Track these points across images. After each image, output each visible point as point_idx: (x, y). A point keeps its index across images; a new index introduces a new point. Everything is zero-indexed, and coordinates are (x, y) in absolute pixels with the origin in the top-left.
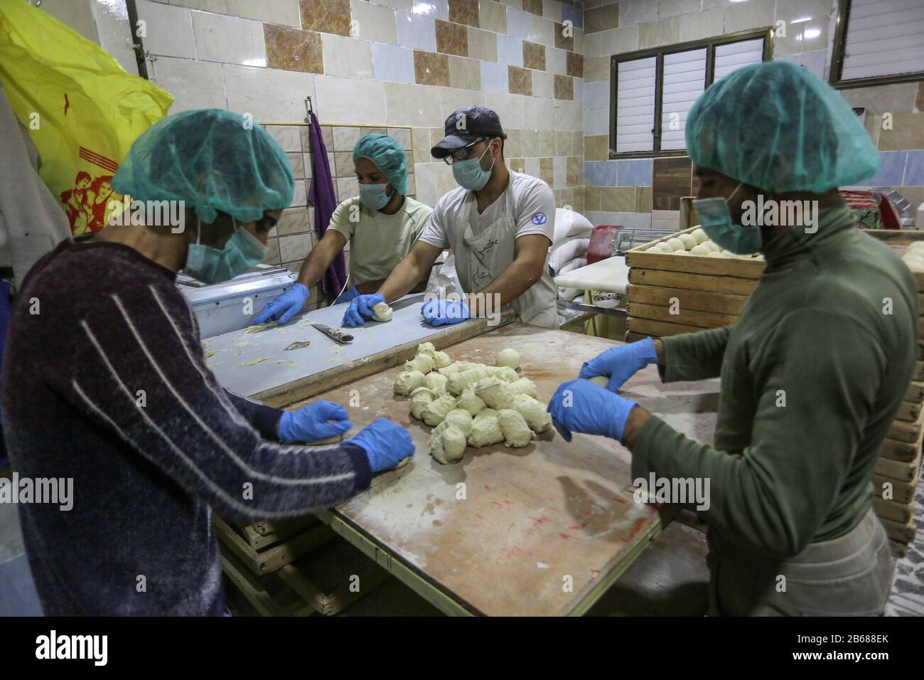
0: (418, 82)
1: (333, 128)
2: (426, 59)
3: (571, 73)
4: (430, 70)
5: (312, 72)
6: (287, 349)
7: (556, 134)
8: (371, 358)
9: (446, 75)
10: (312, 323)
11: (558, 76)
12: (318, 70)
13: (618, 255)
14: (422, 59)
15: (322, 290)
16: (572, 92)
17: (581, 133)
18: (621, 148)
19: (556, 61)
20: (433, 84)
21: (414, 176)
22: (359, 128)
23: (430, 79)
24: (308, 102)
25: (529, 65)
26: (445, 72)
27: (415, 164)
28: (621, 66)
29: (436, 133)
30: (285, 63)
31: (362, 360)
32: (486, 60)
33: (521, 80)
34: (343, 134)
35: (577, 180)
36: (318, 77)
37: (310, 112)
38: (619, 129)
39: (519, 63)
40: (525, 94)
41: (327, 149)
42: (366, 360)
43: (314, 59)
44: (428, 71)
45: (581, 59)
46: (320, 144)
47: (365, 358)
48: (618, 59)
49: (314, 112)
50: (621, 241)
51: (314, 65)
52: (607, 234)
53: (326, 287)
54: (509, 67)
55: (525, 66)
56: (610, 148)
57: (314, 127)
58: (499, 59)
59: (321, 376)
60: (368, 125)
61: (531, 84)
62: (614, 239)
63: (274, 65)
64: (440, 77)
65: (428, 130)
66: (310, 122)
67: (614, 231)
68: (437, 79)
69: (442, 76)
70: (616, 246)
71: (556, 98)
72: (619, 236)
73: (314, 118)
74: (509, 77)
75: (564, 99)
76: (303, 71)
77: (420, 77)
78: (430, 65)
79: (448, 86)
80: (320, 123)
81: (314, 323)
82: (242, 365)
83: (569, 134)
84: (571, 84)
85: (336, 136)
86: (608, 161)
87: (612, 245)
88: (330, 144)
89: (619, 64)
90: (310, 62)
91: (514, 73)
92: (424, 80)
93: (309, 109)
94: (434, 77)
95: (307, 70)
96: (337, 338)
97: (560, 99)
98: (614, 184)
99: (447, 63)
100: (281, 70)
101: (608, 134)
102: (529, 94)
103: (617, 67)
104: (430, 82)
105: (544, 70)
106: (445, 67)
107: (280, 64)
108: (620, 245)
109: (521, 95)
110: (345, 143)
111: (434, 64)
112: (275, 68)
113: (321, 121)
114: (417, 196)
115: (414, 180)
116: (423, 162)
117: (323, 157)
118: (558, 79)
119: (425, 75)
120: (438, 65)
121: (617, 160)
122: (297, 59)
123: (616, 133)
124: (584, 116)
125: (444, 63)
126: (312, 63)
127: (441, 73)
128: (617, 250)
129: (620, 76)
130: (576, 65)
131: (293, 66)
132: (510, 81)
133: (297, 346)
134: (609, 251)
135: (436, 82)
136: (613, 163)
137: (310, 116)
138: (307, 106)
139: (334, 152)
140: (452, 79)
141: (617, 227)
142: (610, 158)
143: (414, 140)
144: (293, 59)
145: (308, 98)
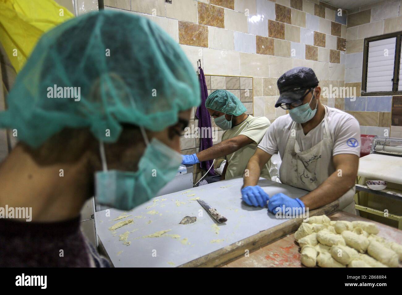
0: (257, 53)
1: (211, 76)
2: (262, 41)
3: (339, 49)
4: (264, 46)
5: (202, 47)
6: (180, 223)
7: (330, 82)
8: (243, 242)
9: (273, 49)
10: (197, 199)
11: (332, 50)
12: (205, 46)
13: (374, 153)
14: (261, 40)
15: (200, 167)
16: (339, 59)
17: (343, 81)
18: (369, 90)
19: (331, 42)
20: (266, 54)
21: (253, 104)
22: (225, 77)
23: (264, 51)
24: (199, 63)
25: (317, 44)
26: (272, 48)
27: (254, 97)
28: (370, 44)
29: (266, 81)
30: (188, 42)
31: (237, 244)
32: (294, 41)
33: (312, 52)
34: (216, 80)
35: (340, 107)
36: (205, 49)
37: (200, 68)
38: (368, 79)
39: (311, 43)
40: (314, 60)
41: (208, 88)
42: (240, 244)
43: (203, 40)
44: (263, 47)
45: (345, 41)
46: (204, 85)
47: (239, 242)
48: (368, 41)
49: (202, 68)
50: (376, 145)
51: (203, 43)
52: (366, 140)
53: (201, 165)
54: (306, 45)
55: (314, 45)
56: (362, 90)
57: (201, 75)
58: (301, 41)
59: (207, 258)
60: (230, 75)
61: (317, 55)
62: (372, 143)
63: (182, 43)
64: (269, 50)
65: (261, 78)
66: (199, 73)
67: (371, 138)
68: (268, 51)
69: (270, 50)
70: (373, 148)
71: (330, 62)
72: (374, 141)
73: (202, 71)
74: (306, 51)
75: (335, 63)
76: (197, 46)
77: (259, 50)
78: (264, 44)
79: (273, 55)
80: (205, 74)
81: (198, 198)
82: (150, 235)
83: (337, 82)
84: (339, 54)
85: (213, 81)
86: (360, 97)
87: (370, 147)
88: (209, 85)
89: (370, 43)
90: (201, 41)
91: (308, 48)
92: (261, 52)
93: (199, 66)
94: (266, 50)
95: (199, 45)
96: (215, 217)
97: (332, 63)
98: (364, 109)
99: (273, 43)
100: (186, 45)
101: (361, 81)
102: (316, 60)
103: (368, 44)
104: (264, 53)
105: (325, 47)
106: (272, 45)
107: (185, 43)
108: (375, 147)
109: (311, 61)
110: (217, 85)
111: (267, 43)
112: (183, 44)
113: (205, 73)
114: (254, 115)
115: (253, 106)
116: (258, 96)
117: (205, 92)
118: (332, 52)
119: (261, 50)
120: (269, 44)
121: (366, 97)
122: (195, 40)
123: (366, 82)
124: (345, 72)
125: (272, 43)
126: (202, 42)
127: (270, 48)
128: (373, 150)
129: (370, 49)
130: (342, 44)
131: (192, 43)
132: (306, 53)
133: (188, 220)
134: (368, 150)
135: (267, 53)
136: (363, 98)
137: (199, 70)
138: (198, 65)
139: (211, 90)
140: (275, 51)
141: (373, 136)
142: (362, 95)
143: (254, 84)
144: (193, 40)
145: (199, 60)
